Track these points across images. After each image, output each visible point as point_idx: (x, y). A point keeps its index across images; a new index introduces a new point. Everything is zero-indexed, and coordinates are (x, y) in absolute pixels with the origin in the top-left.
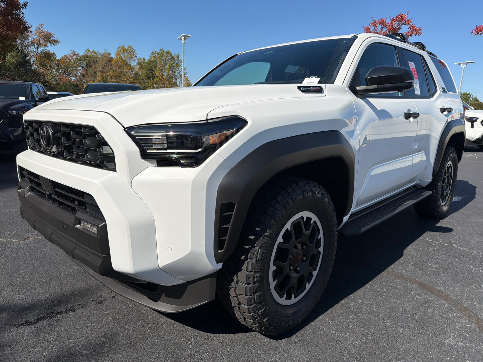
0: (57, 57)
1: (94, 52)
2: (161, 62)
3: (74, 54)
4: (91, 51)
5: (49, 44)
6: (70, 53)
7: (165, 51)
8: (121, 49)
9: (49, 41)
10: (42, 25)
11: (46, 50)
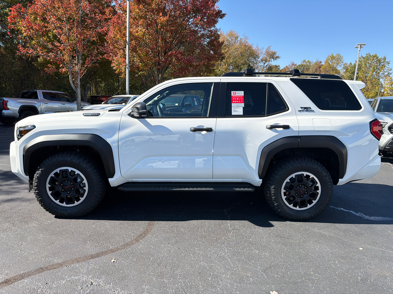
0: (280, 68)
1: (308, 61)
2: (366, 65)
3: (293, 64)
4: (306, 61)
5: (273, 60)
6: (290, 64)
7: (371, 55)
8: (330, 58)
9: (272, 57)
10: (270, 47)
11: (270, 64)
